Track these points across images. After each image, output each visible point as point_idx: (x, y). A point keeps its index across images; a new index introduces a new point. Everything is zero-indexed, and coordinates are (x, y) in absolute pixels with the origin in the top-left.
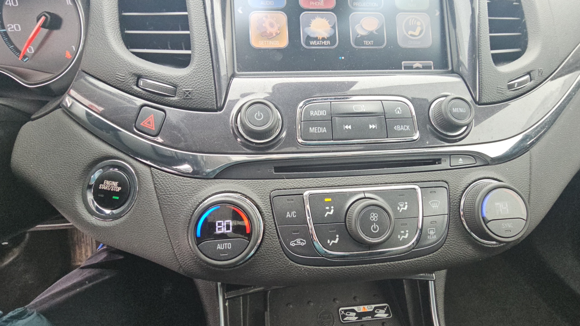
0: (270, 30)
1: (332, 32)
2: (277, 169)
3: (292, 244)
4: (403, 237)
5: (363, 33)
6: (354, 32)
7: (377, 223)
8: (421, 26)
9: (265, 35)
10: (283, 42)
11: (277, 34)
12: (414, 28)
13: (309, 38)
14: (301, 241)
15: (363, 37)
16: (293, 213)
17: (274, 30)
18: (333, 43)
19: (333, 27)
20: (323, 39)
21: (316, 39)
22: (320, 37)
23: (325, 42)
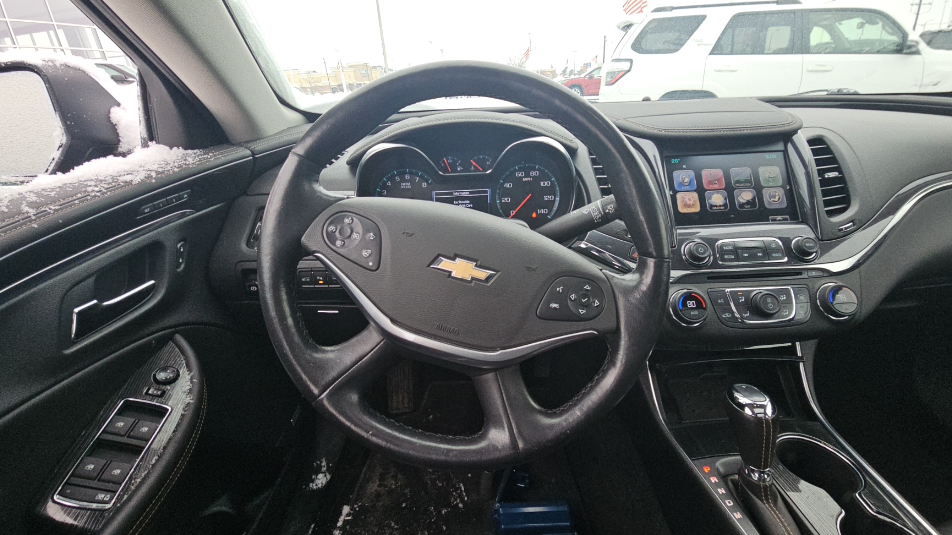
0: (689, 202)
1: (725, 202)
2: (709, 278)
3: (724, 316)
4: (785, 313)
5: (744, 201)
6: (738, 201)
7: (771, 303)
8: (779, 195)
9: (686, 205)
10: (697, 209)
11: (693, 204)
12: (774, 197)
13: (712, 206)
14: (729, 315)
15: (744, 204)
16: (722, 300)
17: (691, 203)
18: (726, 208)
19: (725, 199)
20: (720, 206)
21: (716, 206)
22: (718, 204)
23: (721, 208)
